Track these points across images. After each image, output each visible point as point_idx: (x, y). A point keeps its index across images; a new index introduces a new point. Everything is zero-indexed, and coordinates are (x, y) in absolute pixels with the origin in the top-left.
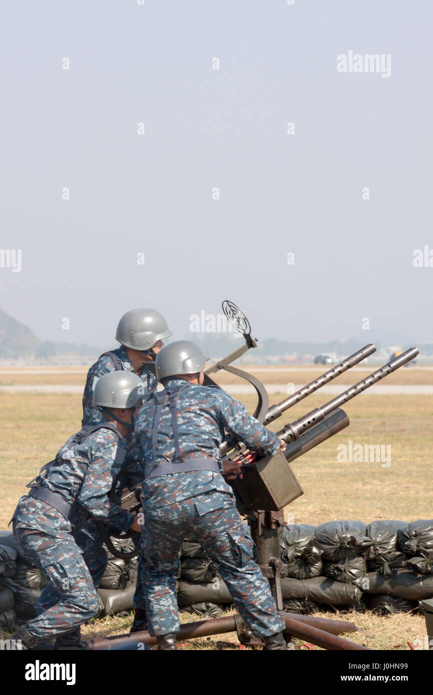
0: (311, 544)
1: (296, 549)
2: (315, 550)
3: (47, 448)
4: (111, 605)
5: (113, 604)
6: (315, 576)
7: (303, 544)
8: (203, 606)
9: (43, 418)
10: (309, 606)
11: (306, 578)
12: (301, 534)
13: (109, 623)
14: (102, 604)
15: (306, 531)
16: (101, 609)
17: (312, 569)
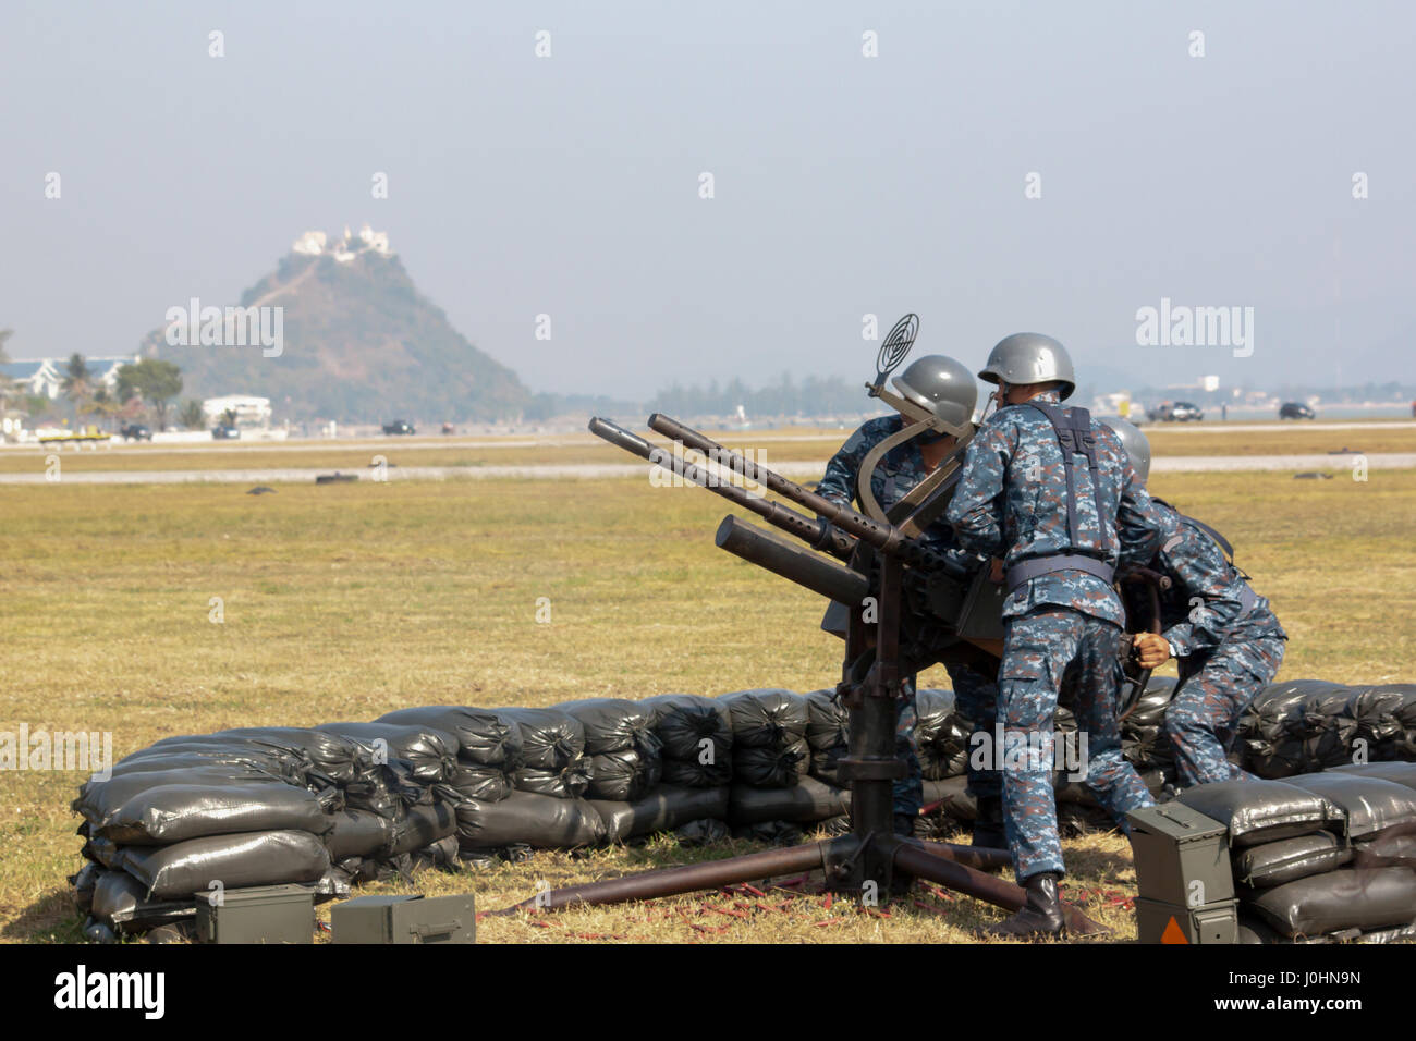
0: (949, 722)
1: (923, 731)
2: (955, 731)
3: (531, 568)
4: (617, 827)
5: (620, 825)
6: (956, 775)
7: (935, 722)
8: (769, 827)
9: (527, 519)
10: (946, 823)
11: (941, 779)
12: (932, 705)
13: (613, 857)
14: (603, 826)
15: (941, 701)
16: (600, 833)
17: (952, 763)
